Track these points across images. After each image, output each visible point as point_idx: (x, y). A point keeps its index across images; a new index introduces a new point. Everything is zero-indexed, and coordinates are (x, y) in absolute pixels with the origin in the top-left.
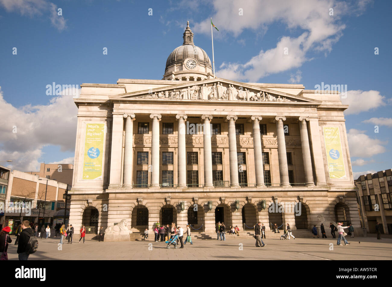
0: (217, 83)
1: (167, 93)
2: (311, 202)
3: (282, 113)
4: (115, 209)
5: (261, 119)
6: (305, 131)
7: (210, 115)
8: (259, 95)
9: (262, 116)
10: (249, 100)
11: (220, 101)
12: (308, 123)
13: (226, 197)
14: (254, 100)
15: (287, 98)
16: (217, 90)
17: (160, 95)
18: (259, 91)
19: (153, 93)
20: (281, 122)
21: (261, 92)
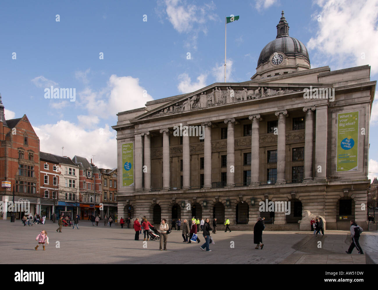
0: (214, 88)
3: (283, 106)
5: (259, 117)
8: (257, 91)
9: (260, 114)
10: (245, 99)
11: (216, 106)
12: (314, 112)
14: (251, 98)
15: (289, 88)
16: (214, 95)
17: (166, 111)
18: (257, 88)
19: (160, 111)
20: (281, 117)
21: (259, 88)
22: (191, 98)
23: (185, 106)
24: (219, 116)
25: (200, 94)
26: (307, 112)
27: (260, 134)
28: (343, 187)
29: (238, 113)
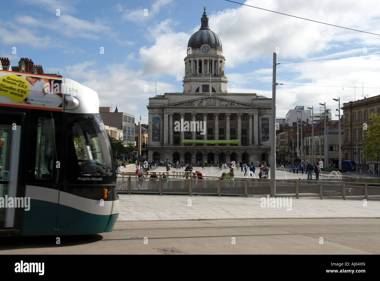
0: (210, 98)
1: (187, 103)
2: (250, 153)
3: (241, 112)
4: (167, 153)
5: (230, 114)
6: (251, 120)
7: (207, 113)
9: (231, 113)
10: (225, 106)
11: (211, 106)
12: (253, 116)
13: (212, 150)
14: (227, 106)
15: (244, 105)
16: (210, 101)
17: (184, 104)
18: (230, 102)
19: (181, 104)
20: (240, 116)
21: (231, 102)
22: (198, 100)
23: (195, 103)
24: (212, 111)
25: (203, 99)
26: (250, 115)
27: (230, 122)
28: (264, 149)
29: (221, 111)
